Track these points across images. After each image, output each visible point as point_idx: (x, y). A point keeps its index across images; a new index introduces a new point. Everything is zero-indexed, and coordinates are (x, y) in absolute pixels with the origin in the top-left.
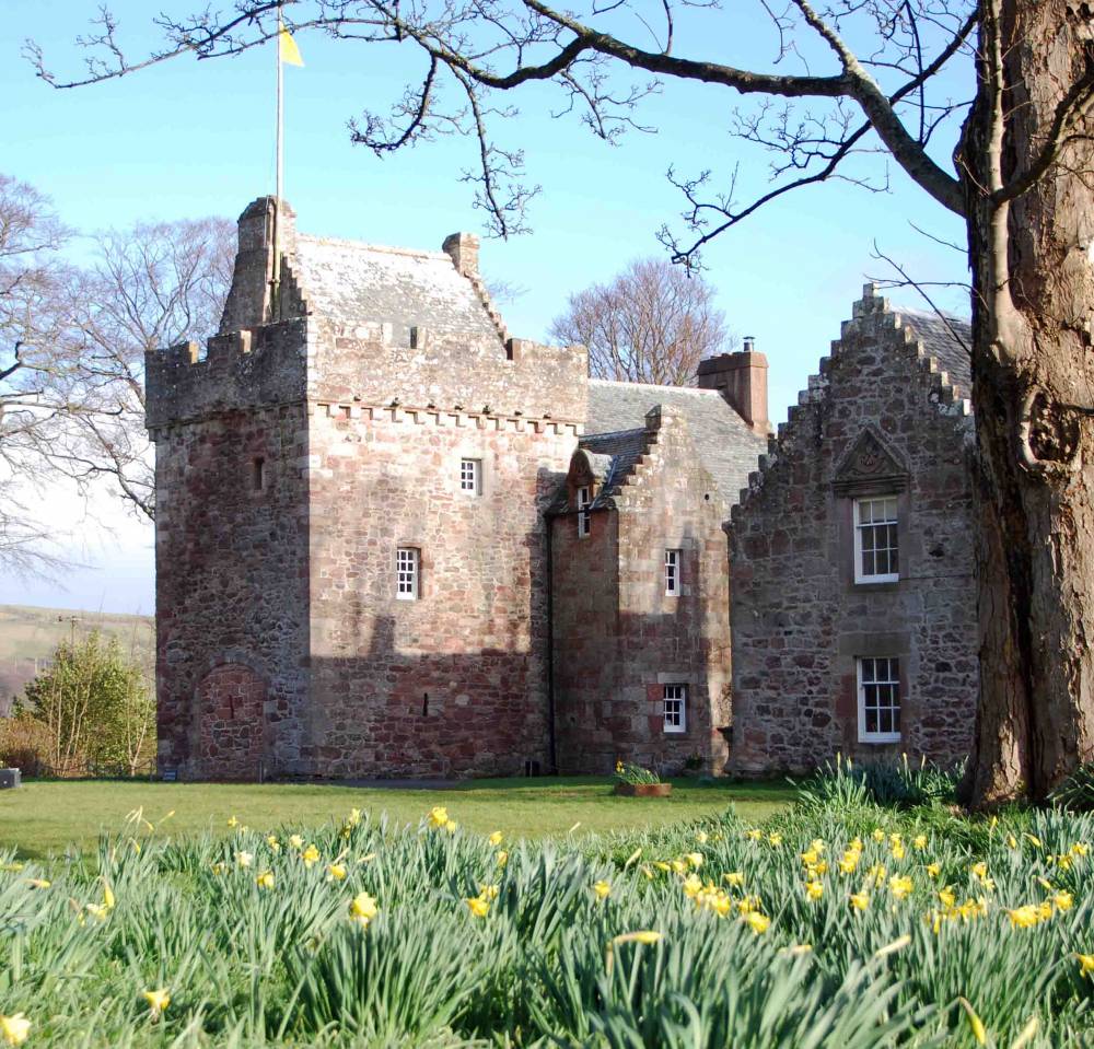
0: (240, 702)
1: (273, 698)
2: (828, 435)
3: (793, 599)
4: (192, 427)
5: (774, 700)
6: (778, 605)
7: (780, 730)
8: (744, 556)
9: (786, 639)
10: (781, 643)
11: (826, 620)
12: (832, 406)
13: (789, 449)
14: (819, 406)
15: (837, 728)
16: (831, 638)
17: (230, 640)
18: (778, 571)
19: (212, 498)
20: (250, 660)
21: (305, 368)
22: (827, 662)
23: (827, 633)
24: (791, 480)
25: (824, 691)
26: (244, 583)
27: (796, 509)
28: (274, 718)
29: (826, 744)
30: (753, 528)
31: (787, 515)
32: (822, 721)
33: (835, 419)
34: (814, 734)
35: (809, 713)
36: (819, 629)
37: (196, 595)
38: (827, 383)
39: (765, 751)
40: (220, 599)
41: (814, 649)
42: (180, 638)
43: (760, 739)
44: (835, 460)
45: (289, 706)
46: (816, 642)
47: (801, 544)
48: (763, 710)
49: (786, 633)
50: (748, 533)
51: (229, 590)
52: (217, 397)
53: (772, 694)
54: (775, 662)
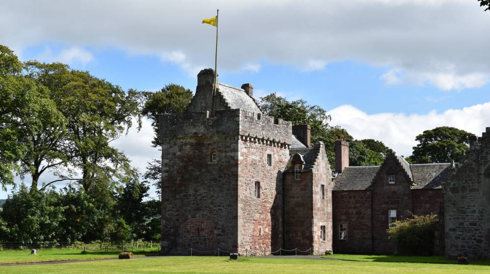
0: (203, 230)
1: (219, 229)
2: (481, 159)
3: (469, 206)
4: (181, 140)
5: (461, 235)
6: (464, 207)
7: (464, 244)
8: (450, 193)
9: (466, 217)
10: (465, 218)
11: (481, 212)
12: (482, 151)
13: (467, 162)
14: (478, 151)
15: (485, 243)
16: (483, 218)
17: (198, 209)
18: (463, 198)
19: (190, 163)
20: (209, 216)
21: (239, 125)
22: (481, 224)
23: (482, 216)
24: (468, 171)
25: (481, 233)
26: (206, 191)
27: (470, 180)
28: (220, 235)
29: (482, 248)
30: (453, 185)
31: (466, 181)
32: (480, 241)
33: (484, 154)
34: (477, 245)
35: (475, 239)
36: (479, 215)
37: (182, 194)
38: (481, 144)
39: (458, 250)
40: (194, 196)
41: (477, 221)
42: (173, 208)
43: (457, 246)
44: (484, 166)
45: (227, 231)
46: (478, 218)
47: (472, 190)
48: (457, 238)
49: (467, 216)
50: (451, 186)
51: (198, 193)
52: (195, 131)
53: (461, 233)
54: (462, 224)
